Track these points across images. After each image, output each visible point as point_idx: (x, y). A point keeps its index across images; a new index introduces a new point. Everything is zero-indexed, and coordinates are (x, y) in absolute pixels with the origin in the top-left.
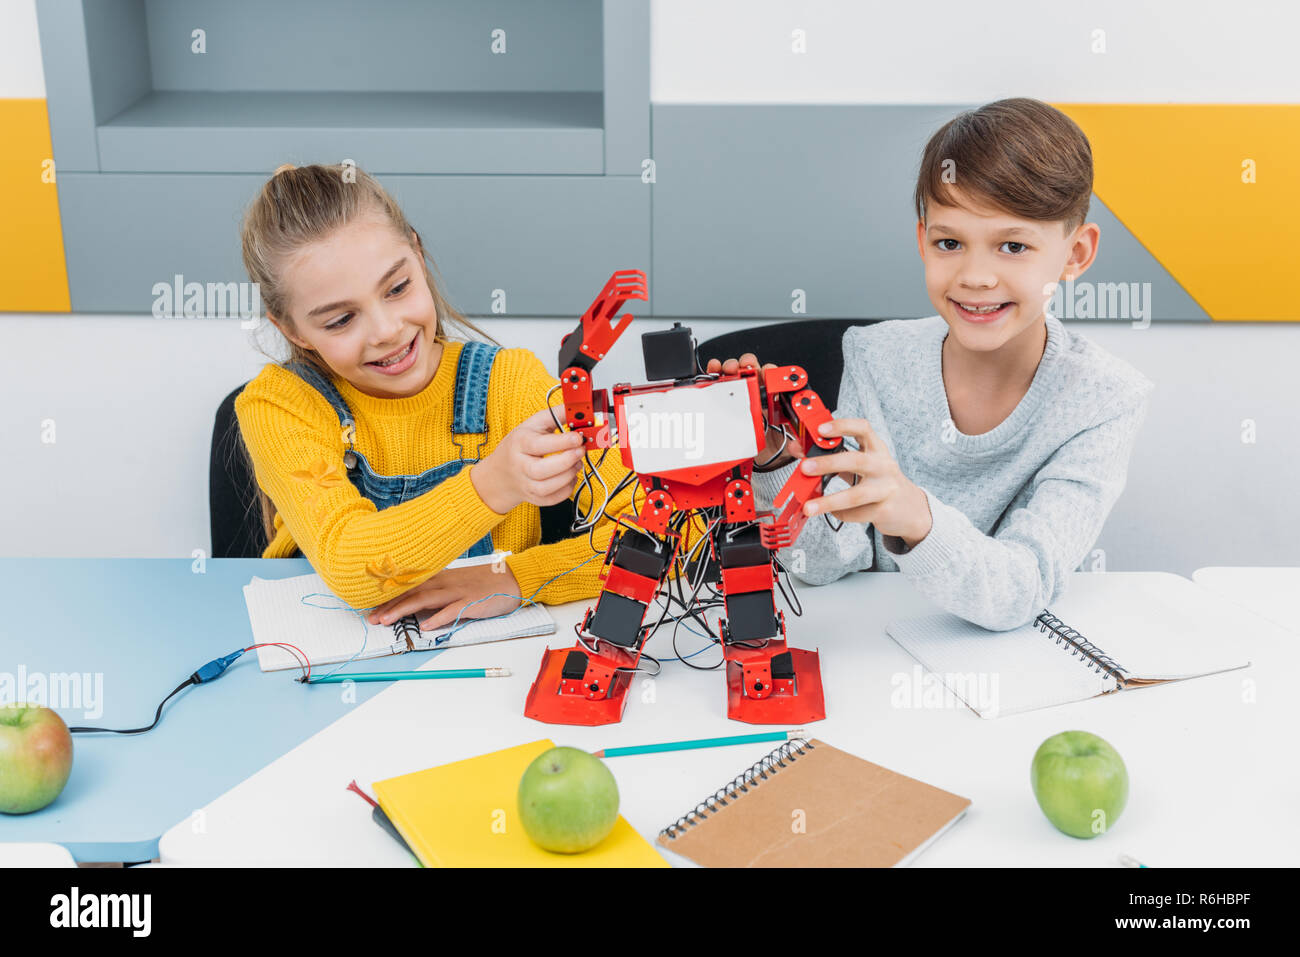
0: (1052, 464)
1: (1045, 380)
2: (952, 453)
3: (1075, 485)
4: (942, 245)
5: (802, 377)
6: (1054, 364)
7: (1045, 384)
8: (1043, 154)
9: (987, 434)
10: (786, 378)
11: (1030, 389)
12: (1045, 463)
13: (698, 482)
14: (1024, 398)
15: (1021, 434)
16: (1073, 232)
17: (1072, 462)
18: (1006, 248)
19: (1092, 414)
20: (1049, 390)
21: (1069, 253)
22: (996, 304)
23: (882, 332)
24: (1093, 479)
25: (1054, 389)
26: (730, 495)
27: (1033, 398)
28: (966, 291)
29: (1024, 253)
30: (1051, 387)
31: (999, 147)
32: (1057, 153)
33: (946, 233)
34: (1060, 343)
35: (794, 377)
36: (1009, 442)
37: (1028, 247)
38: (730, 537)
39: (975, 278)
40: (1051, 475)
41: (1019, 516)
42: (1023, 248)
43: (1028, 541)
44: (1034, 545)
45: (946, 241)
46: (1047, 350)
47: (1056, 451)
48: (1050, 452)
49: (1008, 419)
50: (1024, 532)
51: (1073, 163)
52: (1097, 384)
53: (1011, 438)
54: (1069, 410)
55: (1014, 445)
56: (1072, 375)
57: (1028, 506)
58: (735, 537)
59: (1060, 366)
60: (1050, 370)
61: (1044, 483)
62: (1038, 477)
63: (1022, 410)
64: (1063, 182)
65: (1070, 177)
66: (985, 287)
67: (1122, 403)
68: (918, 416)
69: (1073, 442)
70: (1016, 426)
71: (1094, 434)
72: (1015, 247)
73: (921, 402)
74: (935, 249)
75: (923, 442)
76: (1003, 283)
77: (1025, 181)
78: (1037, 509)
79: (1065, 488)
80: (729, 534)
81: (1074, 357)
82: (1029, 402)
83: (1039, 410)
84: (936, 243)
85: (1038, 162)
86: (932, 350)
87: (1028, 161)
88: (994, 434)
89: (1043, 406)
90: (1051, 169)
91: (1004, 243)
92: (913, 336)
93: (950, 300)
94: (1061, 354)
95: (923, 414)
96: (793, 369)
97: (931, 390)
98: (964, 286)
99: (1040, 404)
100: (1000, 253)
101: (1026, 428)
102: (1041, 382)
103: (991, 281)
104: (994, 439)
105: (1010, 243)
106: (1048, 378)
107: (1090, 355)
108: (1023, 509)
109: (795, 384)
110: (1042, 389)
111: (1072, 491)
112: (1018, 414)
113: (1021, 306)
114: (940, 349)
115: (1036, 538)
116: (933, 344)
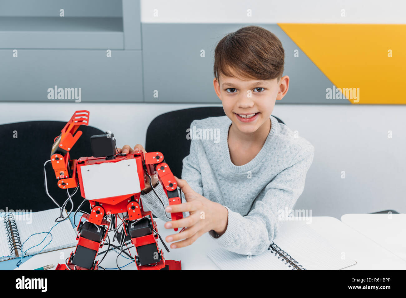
0: (273, 182)
1: (269, 144)
2: (231, 173)
3: (282, 191)
4: (229, 90)
5: (161, 157)
6: (273, 138)
7: (269, 146)
8: (267, 50)
9: (244, 166)
10: (154, 158)
11: (263, 148)
12: (271, 181)
13: (114, 203)
14: (260, 151)
15: (259, 166)
16: (280, 80)
17: (281, 182)
18: (256, 90)
19: (290, 161)
20: (270, 148)
21: (279, 89)
22: (253, 114)
23: (207, 123)
24: (289, 189)
25: (272, 148)
26: (130, 209)
27: (263, 151)
28: (241, 109)
29: (263, 92)
30: (271, 147)
31: (249, 49)
32: (272, 49)
33: (230, 86)
34: (276, 129)
35: (158, 157)
36: (254, 169)
37: (265, 89)
38: (133, 225)
39: (245, 104)
40: (272, 187)
41: (258, 204)
42: (263, 89)
43: (262, 215)
44: (265, 217)
45: (230, 89)
46: (271, 132)
47: (275, 177)
48: (273, 177)
49: (253, 160)
50: (261, 212)
51: (278, 53)
52: (290, 147)
53: (255, 167)
54: (279, 159)
55: (255, 170)
56: (280, 143)
57: (263, 199)
58: (134, 225)
59: (275, 139)
60: (271, 140)
61: (269, 190)
62: (267, 187)
63: (259, 156)
64: (276, 62)
65: (278, 59)
66: (250, 107)
67: (301, 155)
68: (219, 157)
69: (282, 173)
70: (256, 163)
71: (290, 170)
72: (259, 89)
73: (220, 151)
74: (225, 92)
75: (221, 168)
76: (256, 104)
77: (261, 63)
78: (266, 201)
79: (278, 193)
80: (132, 224)
81: (281, 136)
82: (262, 153)
83: (266, 156)
84: (226, 90)
85: (265, 54)
86: (225, 130)
87: (261, 54)
88: (247, 166)
89: (268, 155)
90: (271, 57)
91: (255, 88)
92: (218, 124)
93: (234, 113)
94: (276, 134)
95: (220, 156)
96: (157, 154)
97: (223, 146)
98: (240, 107)
99: (267, 154)
100: (254, 92)
101: (261, 164)
102: (267, 145)
103: (251, 104)
104: (247, 168)
105: (257, 88)
106: (270, 143)
107: (288, 135)
108: (261, 201)
109: (158, 161)
110: (267, 148)
111: (281, 194)
112: (257, 158)
113: (263, 114)
114: (228, 130)
115: (266, 214)
116: (225, 128)
